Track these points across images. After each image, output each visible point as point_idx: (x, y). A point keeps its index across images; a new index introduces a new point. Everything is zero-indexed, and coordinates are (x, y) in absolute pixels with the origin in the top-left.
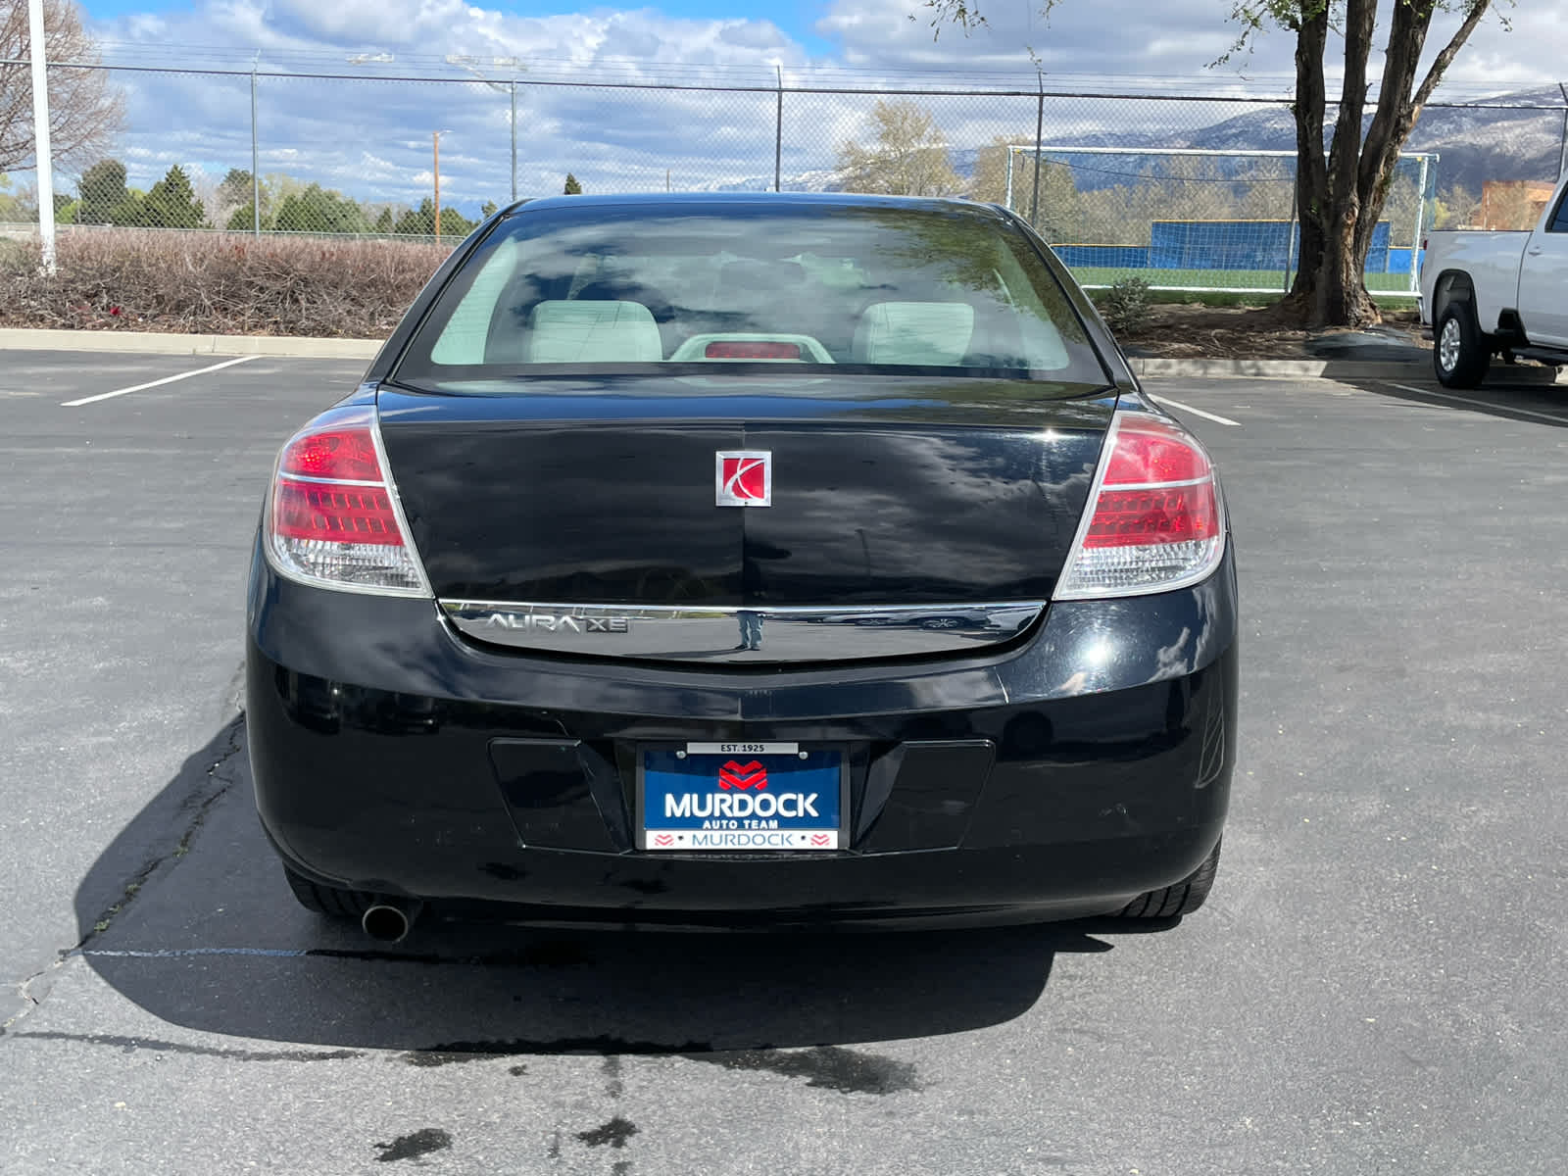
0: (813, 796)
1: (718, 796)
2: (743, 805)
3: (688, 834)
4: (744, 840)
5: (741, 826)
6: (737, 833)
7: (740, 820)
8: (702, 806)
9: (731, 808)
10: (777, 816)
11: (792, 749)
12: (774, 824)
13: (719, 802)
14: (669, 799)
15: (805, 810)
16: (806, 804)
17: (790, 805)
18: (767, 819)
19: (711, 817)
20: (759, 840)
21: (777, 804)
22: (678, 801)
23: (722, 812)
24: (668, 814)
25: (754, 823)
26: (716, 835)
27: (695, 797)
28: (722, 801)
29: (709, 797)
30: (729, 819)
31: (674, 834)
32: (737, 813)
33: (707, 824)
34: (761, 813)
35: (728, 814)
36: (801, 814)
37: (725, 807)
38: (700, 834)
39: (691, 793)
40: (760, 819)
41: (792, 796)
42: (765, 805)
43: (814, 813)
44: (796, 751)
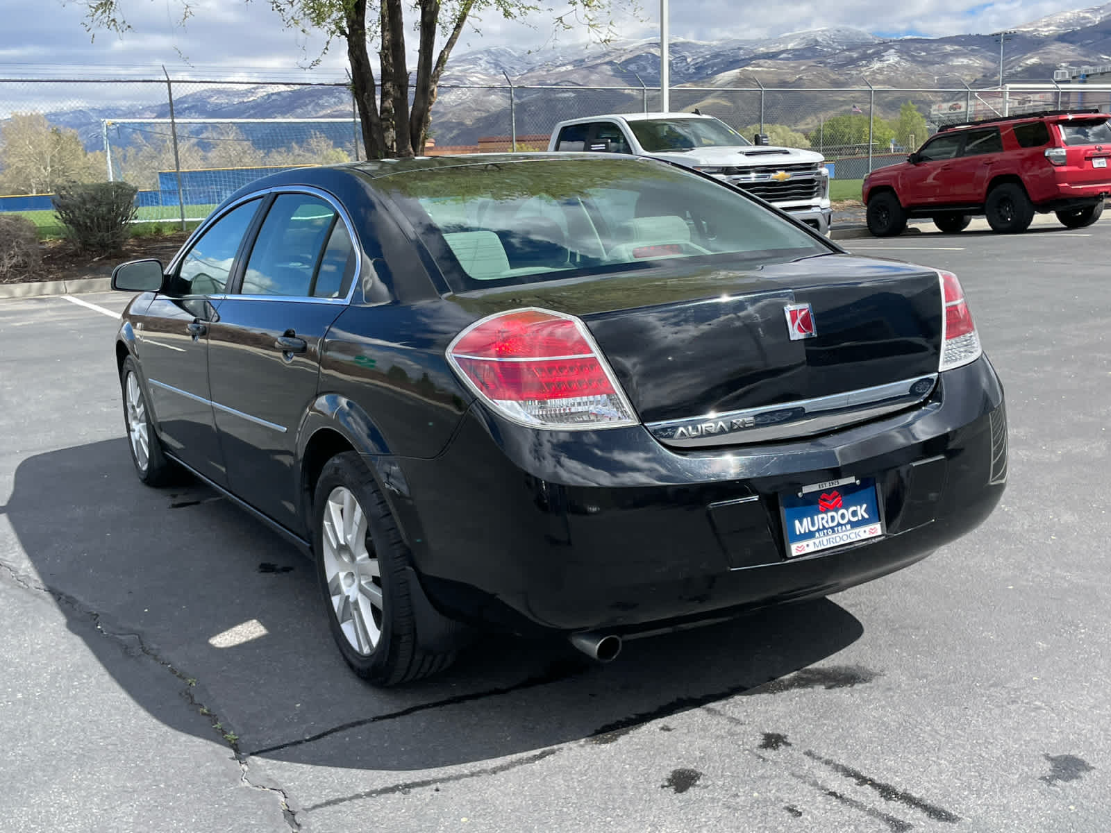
0: (865, 506)
1: (820, 516)
2: (833, 518)
3: (810, 542)
4: (838, 539)
5: (834, 531)
6: (834, 536)
7: (832, 528)
8: (813, 524)
9: (827, 522)
10: (850, 522)
11: (851, 480)
12: (848, 527)
13: (822, 519)
14: (797, 522)
15: (862, 516)
16: (862, 511)
17: (854, 514)
18: (845, 525)
19: (819, 530)
20: (845, 537)
21: (848, 513)
22: (801, 523)
23: (823, 526)
24: (798, 533)
25: (840, 528)
26: (825, 539)
27: (809, 519)
28: (823, 519)
29: (816, 517)
30: (827, 529)
31: (804, 543)
32: (832, 525)
33: (817, 534)
34: (842, 522)
35: (827, 526)
36: (860, 518)
37: (824, 522)
38: (817, 541)
39: (806, 517)
40: (841, 525)
41: (853, 508)
42: (843, 516)
43: (866, 516)
44: (854, 481)
